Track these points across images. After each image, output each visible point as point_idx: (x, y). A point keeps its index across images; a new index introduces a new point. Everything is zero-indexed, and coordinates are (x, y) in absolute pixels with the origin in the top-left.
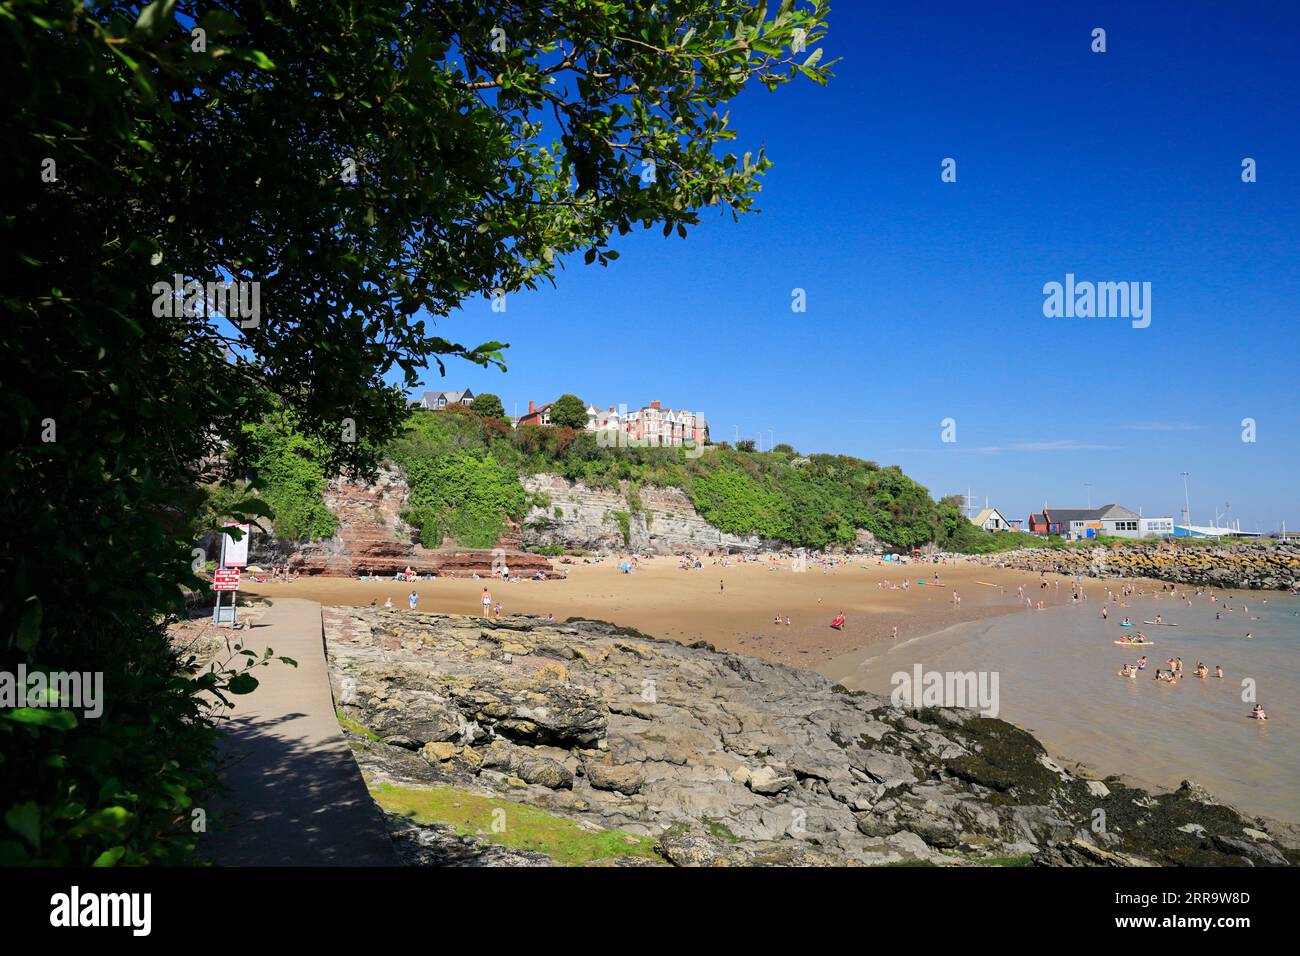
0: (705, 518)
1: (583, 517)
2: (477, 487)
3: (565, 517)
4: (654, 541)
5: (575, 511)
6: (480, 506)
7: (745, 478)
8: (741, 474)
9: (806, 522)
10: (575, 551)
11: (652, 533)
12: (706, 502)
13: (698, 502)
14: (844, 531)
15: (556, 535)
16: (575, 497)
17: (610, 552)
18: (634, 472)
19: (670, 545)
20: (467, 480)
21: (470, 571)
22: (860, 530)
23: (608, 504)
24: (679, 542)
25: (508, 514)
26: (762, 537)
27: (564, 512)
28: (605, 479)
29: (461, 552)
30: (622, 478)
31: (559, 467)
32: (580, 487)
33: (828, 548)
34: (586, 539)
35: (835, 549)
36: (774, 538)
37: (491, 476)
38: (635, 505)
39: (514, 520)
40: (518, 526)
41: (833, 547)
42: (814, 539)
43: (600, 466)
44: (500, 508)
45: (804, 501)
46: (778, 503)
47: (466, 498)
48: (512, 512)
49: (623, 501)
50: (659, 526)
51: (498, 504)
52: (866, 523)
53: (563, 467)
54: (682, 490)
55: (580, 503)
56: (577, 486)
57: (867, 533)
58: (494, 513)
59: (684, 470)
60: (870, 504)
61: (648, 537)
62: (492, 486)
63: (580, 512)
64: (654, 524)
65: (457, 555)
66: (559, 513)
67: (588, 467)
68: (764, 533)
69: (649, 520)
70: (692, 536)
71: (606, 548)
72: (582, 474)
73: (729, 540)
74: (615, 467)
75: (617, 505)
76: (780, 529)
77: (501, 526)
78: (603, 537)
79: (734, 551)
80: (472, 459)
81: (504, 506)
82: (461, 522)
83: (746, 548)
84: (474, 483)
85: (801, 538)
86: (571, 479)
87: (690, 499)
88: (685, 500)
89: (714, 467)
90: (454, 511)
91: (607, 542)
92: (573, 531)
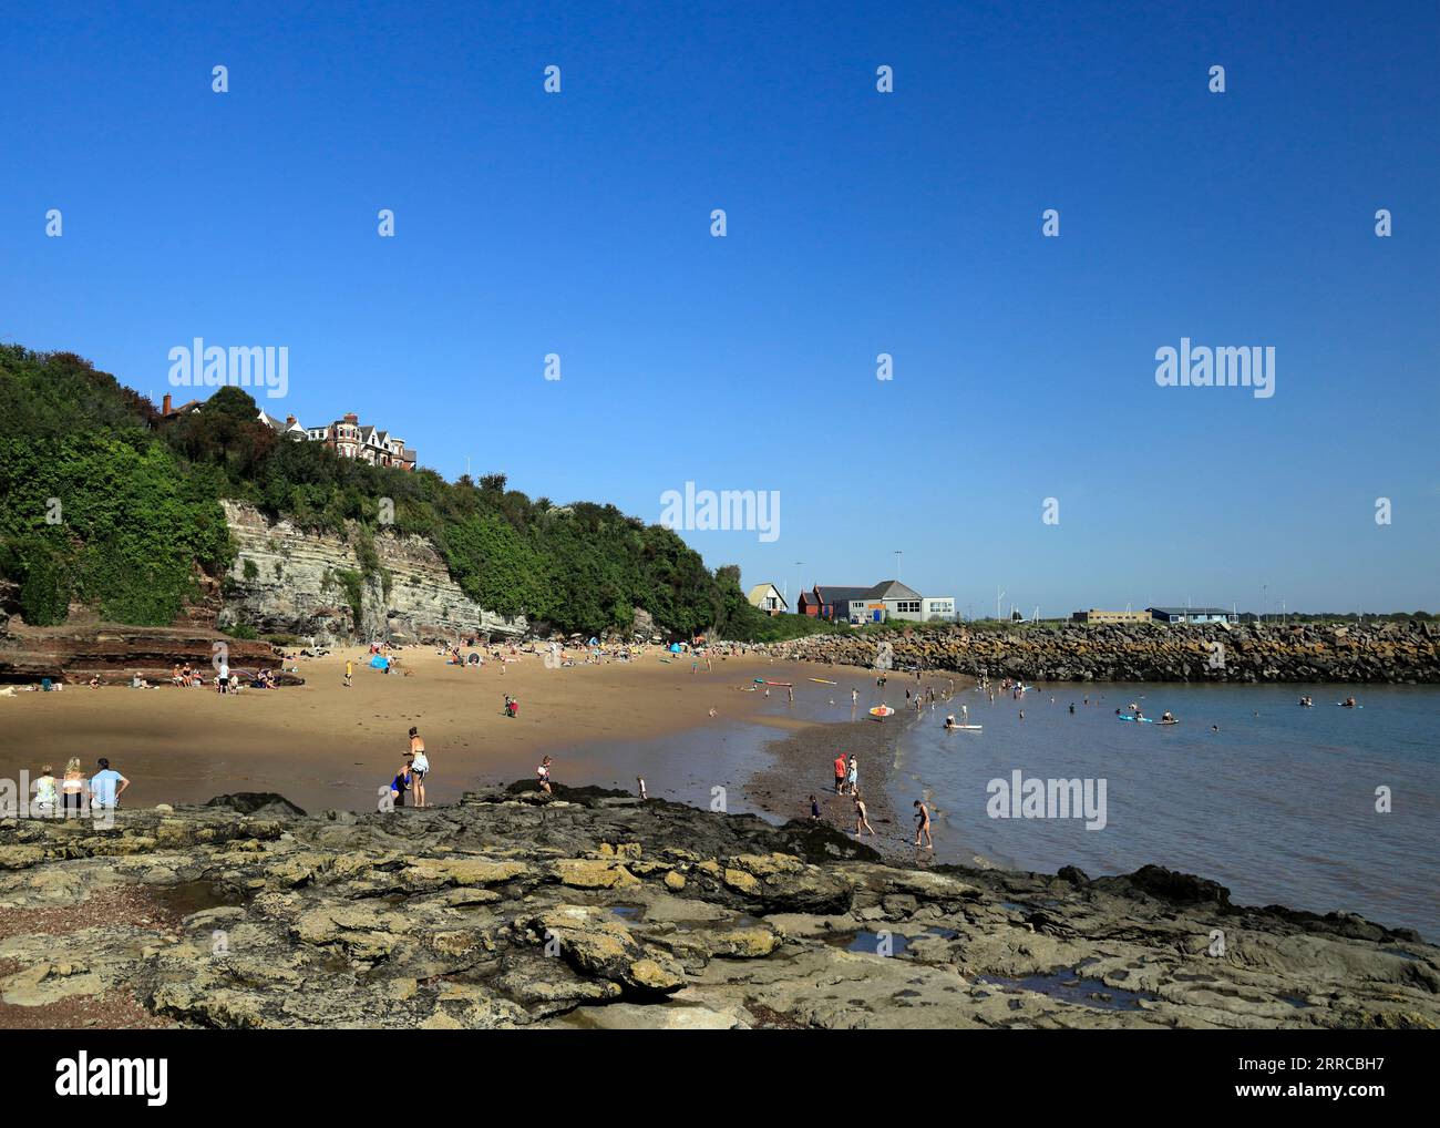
0: (463, 586)
1: (290, 578)
2: (139, 502)
3: (262, 578)
4: (394, 621)
5: (278, 568)
6: (146, 542)
7: (509, 528)
8: (502, 522)
9: (580, 597)
10: (276, 636)
11: (391, 608)
12: (463, 561)
13: (454, 560)
14: (621, 610)
15: (245, 609)
16: (277, 543)
17: (332, 639)
18: (366, 508)
19: (414, 628)
20: (117, 487)
21: (129, 671)
22: (637, 611)
23: (331, 558)
24: (428, 623)
25: (200, 560)
26: (531, 618)
27: (260, 569)
28: (327, 514)
29: (108, 633)
30: (349, 516)
31: (251, 491)
32: (285, 526)
33: (604, 634)
34: (295, 616)
35: (612, 636)
36: (544, 619)
37: (167, 485)
38: (368, 560)
39: (210, 573)
40: (216, 584)
41: (610, 632)
42: (590, 622)
43: (318, 493)
44: (185, 548)
45: (579, 567)
46: (548, 568)
47: (117, 522)
48: (208, 556)
49: (352, 554)
50: (400, 598)
51: (180, 539)
52: (645, 599)
53: (258, 491)
54: (431, 541)
55: (286, 553)
56: (282, 525)
57: (644, 613)
58: (172, 555)
59: (431, 510)
60: (647, 574)
61: (385, 614)
62: (168, 504)
63: (286, 569)
64: (393, 594)
65: (101, 638)
66: (251, 569)
67: (297, 492)
68: (533, 611)
69: (387, 588)
70: (445, 614)
71: (327, 633)
72: (289, 505)
73: (491, 620)
74: (338, 497)
75: (342, 561)
76: (551, 605)
77: (186, 582)
78: (323, 614)
79: (498, 637)
80: (125, 448)
81: (191, 543)
82: (107, 571)
83: (510, 634)
84: (132, 495)
85: (575, 619)
86: (272, 513)
87: (443, 555)
88: (435, 556)
89: (469, 510)
90: (92, 550)
91: (329, 621)
92: (274, 601)
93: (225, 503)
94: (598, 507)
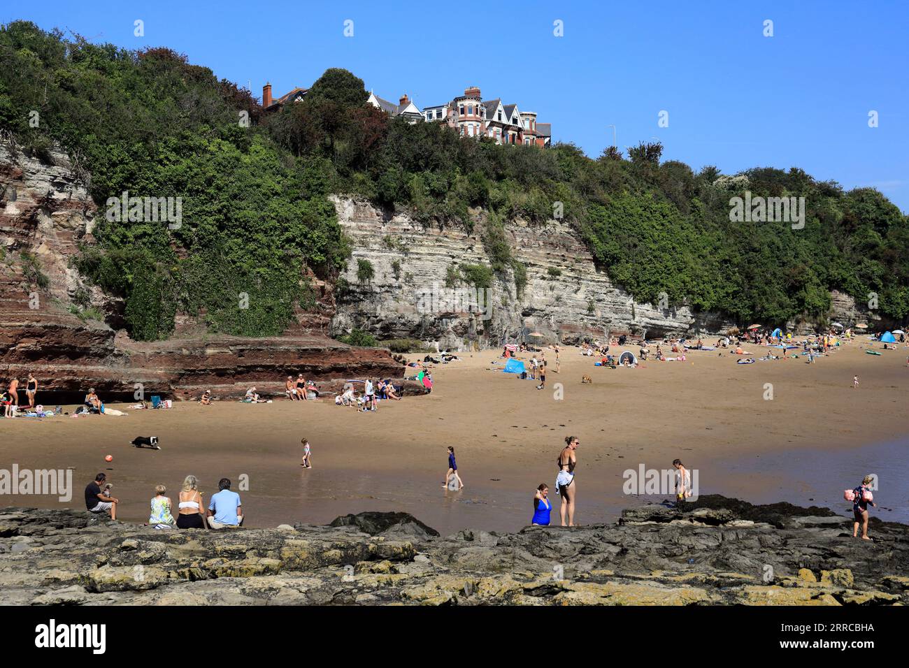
0: (611, 276)
1: (409, 278)
2: (243, 204)
3: (378, 279)
4: (530, 320)
5: (396, 267)
6: (252, 246)
7: (666, 205)
8: (657, 199)
9: (758, 281)
10: (396, 342)
11: (526, 304)
12: (612, 247)
13: (600, 247)
14: (812, 295)
15: (361, 314)
16: (394, 239)
17: (459, 342)
18: (494, 194)
19: (554, 327)
20: (219, 189)
21: (240, 385)
22: (835, 294)
23: (455, 253)
24: (570, 320)
25: (311, 262)
26: (696, 309)
27: (376, 268)
28: (449, 203)
29: (217, 345)
30: (474, 204)
31: (363, 182)
32: (402, 220)
33: (791, 324)
34: (417, 320)
35: (801, 326)
36: (713, 310)
37: (270, 182)
38: (498, 252)
39: (321, 276)
40: (329, 287)
41: (798, 322)
42: (772, 309)
43: (437, 180)
44: (293, 250)
45: (756, 245)
46: (716, 249)
47: (221, 228)
48: (319, 258)
49: (479, 247)
50: (537, 293)
51: (288, 241)
52: (844, 280)
53: (370, 183)
54: (571, 226)
55: (404, 250)
56: (398, 219)
57: (844, 297)
58: (281, 259)
59: (571, 190)
60: (848, 249)
61: (520, 312)
62: (274, 203)
63: (405, 267)
64: (528, 289)
65: (209, 351)
66: (366, 270)
67: (415, 181)
68: (699, 300)
69: (521, 282)
70: (591, 309)
71: (453, 336)
72: (406, 195)
73: (646, 314)
74: (462, 184)
75: (469, 255)
76: (722, 293)
77: (295, 286)
78: (448, 315)
79: (655, 333)
80: (226, 146)
81: (300, 245)
82: (212, 280)
83: (671, 329)
84: (235, 197)
85: (752, 307)
86: (386, 206)
87: (586, 241)
88: (577, 244)
89: (616, 187)
90: (196, 258)
91: (455, 322)
92: (392, 304)
93: (334, 199)
94: (780, 173)
